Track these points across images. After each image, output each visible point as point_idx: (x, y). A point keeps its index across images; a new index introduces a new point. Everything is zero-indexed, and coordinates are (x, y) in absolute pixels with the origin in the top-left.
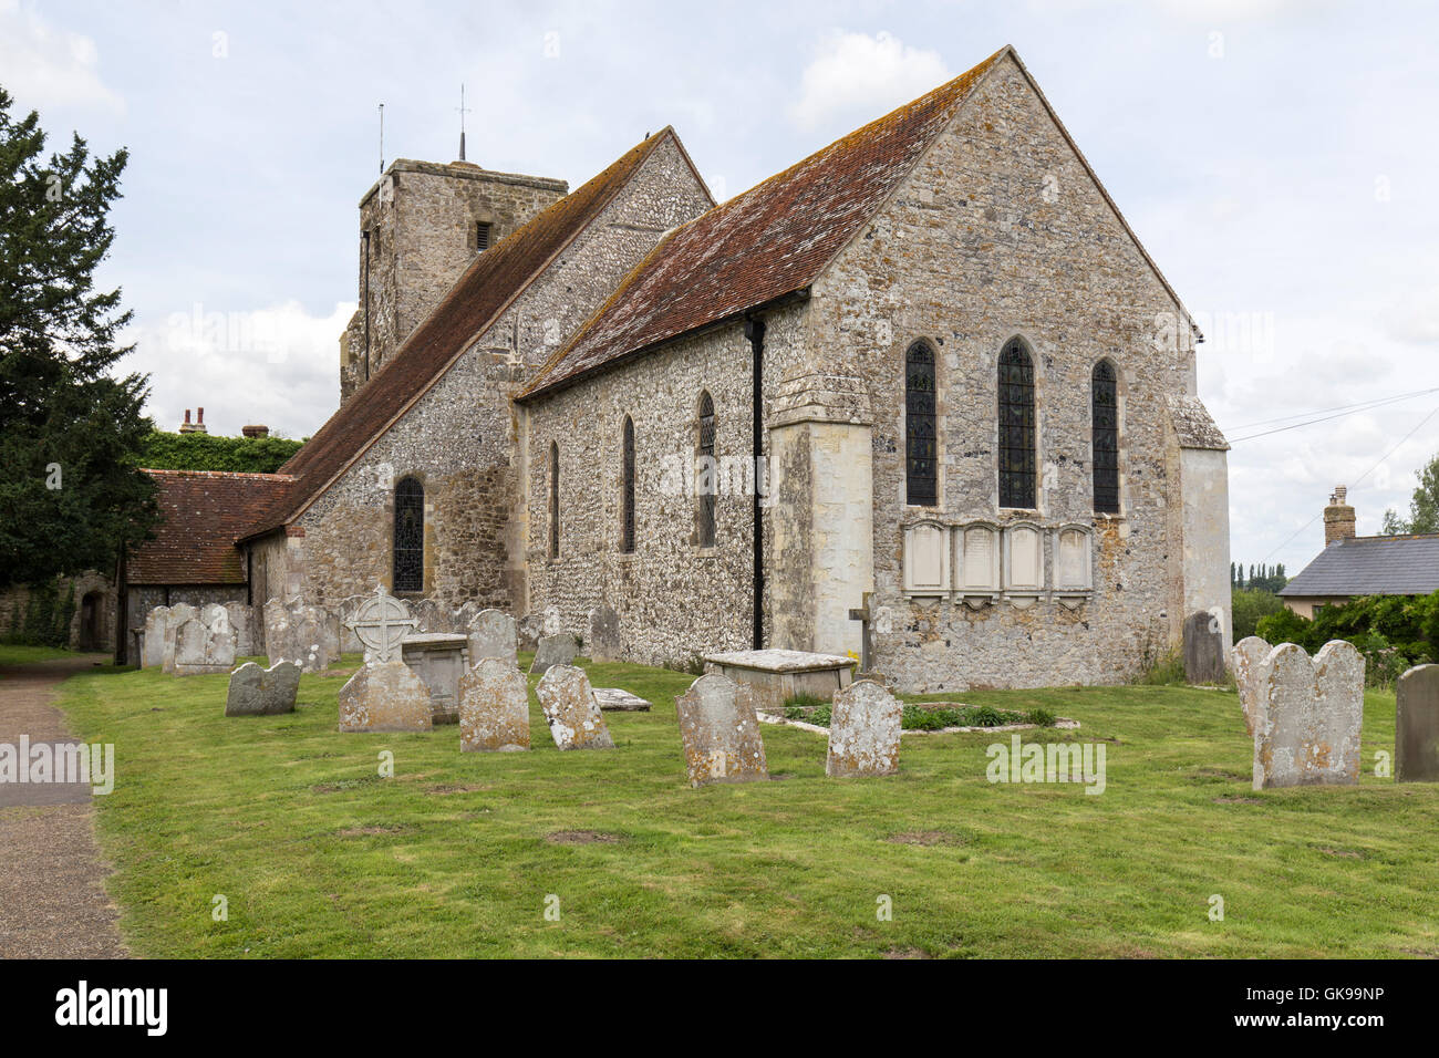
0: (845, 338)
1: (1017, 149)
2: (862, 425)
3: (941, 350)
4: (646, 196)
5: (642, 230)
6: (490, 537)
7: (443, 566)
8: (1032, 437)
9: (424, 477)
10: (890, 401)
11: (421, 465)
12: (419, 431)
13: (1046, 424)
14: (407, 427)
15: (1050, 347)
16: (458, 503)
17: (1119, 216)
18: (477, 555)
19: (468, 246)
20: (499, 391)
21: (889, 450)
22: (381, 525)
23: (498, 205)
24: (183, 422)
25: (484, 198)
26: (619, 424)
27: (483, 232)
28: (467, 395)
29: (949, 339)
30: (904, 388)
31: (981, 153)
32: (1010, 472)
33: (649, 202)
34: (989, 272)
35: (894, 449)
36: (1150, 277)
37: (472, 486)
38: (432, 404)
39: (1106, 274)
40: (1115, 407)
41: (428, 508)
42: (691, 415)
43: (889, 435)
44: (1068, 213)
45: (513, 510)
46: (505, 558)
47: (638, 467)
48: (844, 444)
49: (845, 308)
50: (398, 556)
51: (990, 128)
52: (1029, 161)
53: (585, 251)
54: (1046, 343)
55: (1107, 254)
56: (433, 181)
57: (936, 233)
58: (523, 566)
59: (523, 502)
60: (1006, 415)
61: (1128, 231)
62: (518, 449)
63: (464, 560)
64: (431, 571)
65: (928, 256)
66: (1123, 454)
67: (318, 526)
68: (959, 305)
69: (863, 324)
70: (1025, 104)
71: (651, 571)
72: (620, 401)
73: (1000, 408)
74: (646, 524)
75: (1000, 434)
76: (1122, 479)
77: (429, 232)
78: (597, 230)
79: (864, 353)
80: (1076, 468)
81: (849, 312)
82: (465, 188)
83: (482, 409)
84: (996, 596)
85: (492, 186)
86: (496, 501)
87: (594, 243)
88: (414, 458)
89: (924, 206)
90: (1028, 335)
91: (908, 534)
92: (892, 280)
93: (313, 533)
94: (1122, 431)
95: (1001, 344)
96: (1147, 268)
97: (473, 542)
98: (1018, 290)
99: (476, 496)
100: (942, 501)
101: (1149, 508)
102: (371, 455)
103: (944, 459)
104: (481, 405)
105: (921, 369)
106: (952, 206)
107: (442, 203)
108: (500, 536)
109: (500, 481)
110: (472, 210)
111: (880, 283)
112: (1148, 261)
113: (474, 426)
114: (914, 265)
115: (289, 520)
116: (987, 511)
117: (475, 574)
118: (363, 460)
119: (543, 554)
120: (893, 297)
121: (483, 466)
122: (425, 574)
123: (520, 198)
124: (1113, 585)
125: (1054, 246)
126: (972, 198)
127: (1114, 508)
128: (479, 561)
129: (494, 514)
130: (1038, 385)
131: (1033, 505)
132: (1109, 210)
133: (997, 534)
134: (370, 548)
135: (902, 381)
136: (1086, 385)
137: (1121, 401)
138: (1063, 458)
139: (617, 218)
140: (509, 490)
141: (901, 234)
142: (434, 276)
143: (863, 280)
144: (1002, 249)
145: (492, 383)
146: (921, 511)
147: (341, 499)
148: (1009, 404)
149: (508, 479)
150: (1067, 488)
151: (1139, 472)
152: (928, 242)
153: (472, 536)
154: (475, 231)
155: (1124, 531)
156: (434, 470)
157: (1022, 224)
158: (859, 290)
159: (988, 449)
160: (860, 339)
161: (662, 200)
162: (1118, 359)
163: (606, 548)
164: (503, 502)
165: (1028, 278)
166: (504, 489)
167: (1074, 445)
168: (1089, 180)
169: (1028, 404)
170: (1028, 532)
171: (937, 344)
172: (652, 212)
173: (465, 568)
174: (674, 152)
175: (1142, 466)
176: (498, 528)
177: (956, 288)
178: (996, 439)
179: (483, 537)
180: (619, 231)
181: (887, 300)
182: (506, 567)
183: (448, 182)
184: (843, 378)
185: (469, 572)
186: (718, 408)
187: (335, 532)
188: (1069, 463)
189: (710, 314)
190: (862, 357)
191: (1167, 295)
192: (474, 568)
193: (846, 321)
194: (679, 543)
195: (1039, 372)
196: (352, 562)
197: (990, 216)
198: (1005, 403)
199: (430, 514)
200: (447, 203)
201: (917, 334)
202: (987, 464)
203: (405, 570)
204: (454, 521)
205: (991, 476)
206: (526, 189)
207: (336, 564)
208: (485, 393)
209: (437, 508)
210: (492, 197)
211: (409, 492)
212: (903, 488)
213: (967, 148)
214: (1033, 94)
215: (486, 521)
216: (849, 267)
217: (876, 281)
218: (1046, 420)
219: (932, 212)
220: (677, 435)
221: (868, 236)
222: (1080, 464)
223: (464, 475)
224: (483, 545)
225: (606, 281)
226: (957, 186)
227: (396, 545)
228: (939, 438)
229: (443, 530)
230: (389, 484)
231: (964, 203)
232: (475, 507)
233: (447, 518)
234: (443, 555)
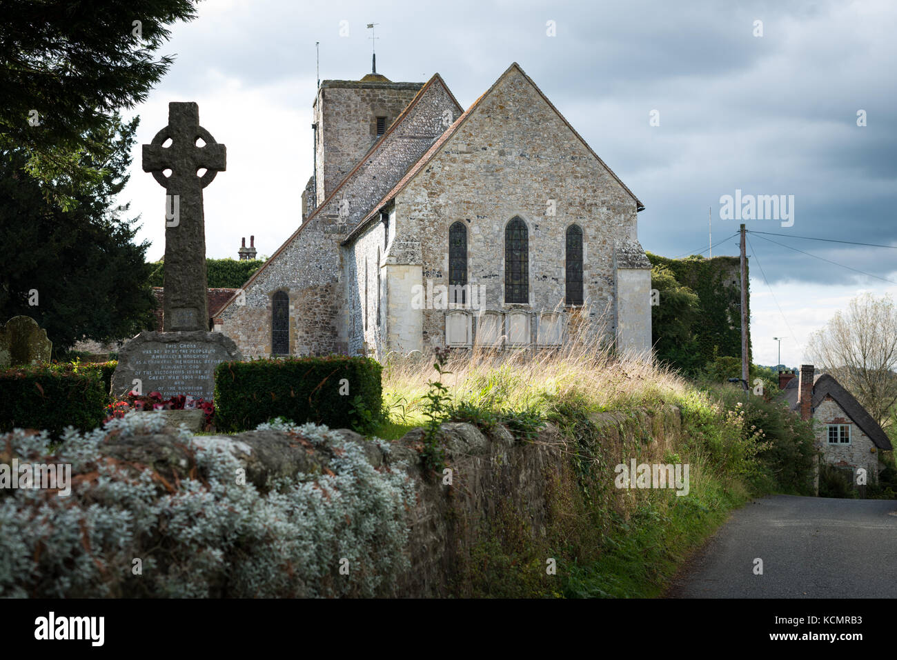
0: (413, 223)
1: (519, 117)
2: (416, 265)
3: (469, 225)
4: (423, 118)
5: (420, 138)
6: (327, 323)
7: (300, 340)
8: (526, 266)
9: (289, 290)
10: (439, 252)
11: (287, 283)
12: (286, 264)
13: (535, 260)
14: (279, 262)
15: (537, 219)
16: (308, 304)
17: (586, 145)
18: (320, 334)
19: (371, 133)
20: (332, 240)
21: (438, 276)
22: (265, 317)
23: (390, 104)
24: (241, 246)
25: (381, 100)
26: (365, 261)
27: (380, 124)
28: (313, 242)
29: (474, 219)
30: (447, 245)
31: (497, 121)
32: (512, 285)
33: (424, 121)
34: (500, 183)
35: (441, 276)
36: (608, 177)
37: (316, 294)
38: (293, 249)
39: (576, 177)
40: (582, 248)
41: (291, 307)
42: (376, 258)
43: (437, 269)
44: (553, 147)
45: (340, 308)
46: (337, 335)
47: (368, 283)
48: (406, 275)
49: (413, 208)
50: (274, 335)
51: (502, 107)
52: (527, 122)
53: (384, 154)
54: (535, 217)
55: (578, 166)
56: (347, 92)
57: (467, 166)
58: (346, 339)
59: (347, 303)
60: (510, 256)
61: (592, 152)
62: (344, 273)
63: (312, 337)
64: (294, 342)
65: (462, 179)
66: (586, 273)
67: (230, 318)
68: (481, 201)
69: (423, 215)
70: (525, 92)
72: (365, 247)
73: (506, 252)
74: (369, 315)
75: (506, 266)
76: (585, 286)
77: (346, 126)
78: (392, 140)
79: (423, 229)
80: (554, 282)
81: (415, 210)
82: (368, 95)
83: (321, 251)
85: (386, 92)
86: (330, 303)
87: (389, 149)
88: (283, 280)
89: (461, 153)
90: (523, 215)
91: (448, 317)
92: (442, 191)
93: (228, 322)
94: (585, 261)
95: (506, 220)
96: (605, 171)
97: (317, 326)
98: (518, 191)
99: (319, 300)
101: (602, 301)
102: (259, 279)
103: (471, 280)
104: (321, 248)
105: (459, 235)
106: (478, 151)
107: (353, 106)
108: (333, 322)
109: (333, 290)
110: (373, 109)
111: (434, 194)
112: (605, 167)
113: (317, 260)
114: (455, 183)
115: (215, 315)
116: (496, 305)
117: (319, 344)
118: (254, 282)
119: (352, 332)
120: (441, 200)
121: (322, 283)
122: (290, 344)
123: (405, 98)
124: (577, 341)
125: (542, 166)
126: (490, 145)
127: (580, 301)
128: (321, 337)
129: (330, 310)
130: (530, 239)
131: (527, 301)
132: (579, 142)
133: (500, 317)
134: (259, 330)
135: (446, 243)
136: (561, 238)
137: (585, 245)
138: (545, 277)
139: (404, 132)
140: (338, 296)
142: (348, 155)
143: (425, 193)
144: (508, 170)
145: (327, 235)
148: (512, 250)
149: (337, 289)
150: (547, 292)
151: (596, 282)
152: (463, 171)
153: (316, 322)
154: (375, 123)
155: (585, 313)
156: (294, 285)
157: (522, 155)
158: (423, 197)
159: (497, 274)
160: (422, 223)
161: (433, 119)
162: (581, 223)
163: (363, 328)
164: (335, 303)
165: (525, 184)
166: (335, 296)
167: (552, 269)
168: (567, 128)
169: (525, 249)
170: (521, 316)
171: (467, 222)
172: (426, 127)
173: (313, 341)
174: (440, 88)
175: (598, 279)
176: (332, 318)
177: (480, 192)
178: (503, 268)
179: (323, 323)
180: (405, 140)
181: (437, 202)
182: (337, 340)
183: (356, 92)
184: (409, 243)
185: (315, 343)
186: (381, 255)
187: (240, 322)
188: (549, 279)
190: (422, 232)
191: (619, 185)
192: (318, 341)
193: (413, 214)
194: (375, 324)
195: (531, 232)
196: (249, 337)
197: (502, 153)
198: (509, 250)
199: (292, 311)
200: (356, 106)
201: (455, 218)
202: (496, 281)
203: (278, 342)
204: (306, 314)
205: (499, 287)
206: (410, 92)
207: (240, 339)
208: (324, 241)
209: (296, 307)
210: (386, 100)
211: (280, 299)
213: (488, 120)
214: (530, 86)
215: (325, 314)
216: (416, 188)
217: (431, 193)
218: (534, 257)
219: (465, 155)
220: (375, 268)
221: (428, 171)
222: (557, 280)
223: (311, 288)
224: (323, 328)
225: (397, 171)
226: (481, 140)
227: (273, 328)
228: (468, 269)
229: (300, 319)
230: (268, 295)
231: (485, 149)
232: (318, 306)
233: (302, 313)
234: (300, 333)
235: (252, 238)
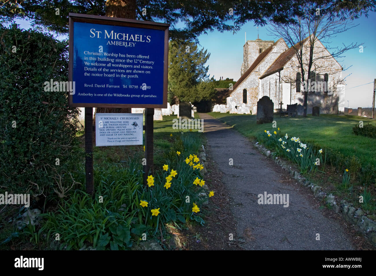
2: (289, 83)
5: (277, 53)
9: (247, 89)
11: (247, 87)
14: (245, 82)
16: (251, 92)
19: (258, 52)
20: (257, 77)
21: (293, 86)
22: (241, 95)
26: (269, 82)
27: (260, 50)
28: (253, 78)
31: (308, 48)
33: (279, 49)
38: (248, 79)
39: (327, 62)
40: (328, 79)
41: (247, 93)
42: (275, 81)
43: (294, 84)
44: (322, 54)
46: (258, 99)
47: (270, 87)
48: (287, 85)
49: (288, 69)
52: (316, 48)
53: (269, 57)
54: (317, 72)
55: (328, 59)
56: (253, 43)
59: (260, 92)
62: (260, 85)
63: (252, 100)
72: (269, 79)
74: (271, 95)
77: (252, 51)
78: (271, 53)
79: (291, 74)
82: (258, 44)
83: (255, 79)
85: (262, 43)
87: (270, 55)
89: (300, 56)
90: (314, 71)
91: (296, 96)
92: (295, 65)
93: (233, 96)
98: (313, 65)
99: (254, 91)
100: (301, 92)
102: (240, 86)
103: (301, 87)
106: (304, 55)
108: (257, 96)
109: (257, 89)
110: (259, 47)
113: (254, 82)
114: (298, 63)
115: (230, 95)
121: (255, 87)
122: (247, 101)
123: (267, 44)
126: (307, 54)
128: (254, 100)
130: (316, 77)
134: (240, 98)
136: (323, 77)
142: (253, 57)
146: (298, 93)
147: (236, 92)
153: (253, 96)
157: (314, 56)
160: (290, 72)
161: (281, 48)
162: (328, 73)
164: (257, 92)
169: (314, 79)
171: (301, 73)
179: (255, 96)
180: (274, 53)
181: (294, 68)
183: (255, 43)
184: (287, 77)
186: (277, 81)
187: (236, 96)
189: (276, 69)
194: (274, 97)
195: (316, 75)
196: (238, 100)
197: (309, 56)
200: (255, 46)
201: (298, 72)
203: (245, 100)
204: (251, 94)
207: (236, 100)
208: (255, 77)
209: (249, 93)
210: (262, 45)
211: (245, 91)
212: (296, 90)
215: (255, 94)
216: (289, 64)
217: (292, 65)
220: (273, 84)
223: (252, 88)
224: (255, 98)
225: (272, 61)
227: (243, 98)
229: (249, 96)
230: (242, 90)
234: (250, 99)
235: (222, 77)
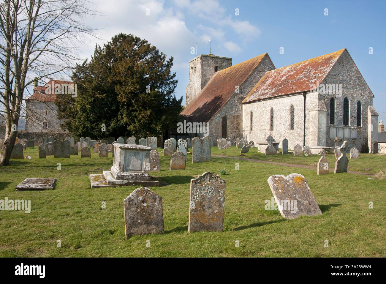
0: (322, 97)
1: (347, 65)
2: (325, 111)
3: (335, 99)
5: (262, 72)
6: (237, 127)
7: (230, 132)
8: (348, 113)
9: (227, 116)
10: (328, 107)
11: (226, 114)
12: (226, 108)
13: (350, 111)
14: (224, 107)
16: (232, 121)
17: (362, 76)
18: (235, 131)
19: (214, 71)
22: (220, 125)
23: (219, 63)
26: (269, 108)
28: (234, 102)
30: (330, 105)
31: (341, 66)
32: (345, 119)
33: (263, 67)
34: (342, 86)
35: (329, 115)
36: (367, 86)
37: (235, 118)
38: (228, 104)
39: (359, 86)
40: (361, 108)
41: (228, 122)
42: (288, 108)
43: (328, 113)
45: (241, 123)
46: (240, 131)
47: (274, 116)
48: (324, 115)
50: (223, 130)
51: (343, 62)
52: (348, 67)
53: (253, 76)
54: (351, 98)
56: (208, 58)
58: (243, 133)
59: (243, 121)
60: (344, 110)
62: (242, 112)
63: (233, 131)
66: (362, 116)
67: (210, 125)
69: (324, 95)
70: (348, 58)
71: (278, 134)
72: (270, 105)
73: (344, 108)
74: (276, 126)
77: (208, 68)
78: (255, 72)
79: (324, 99)
82: (214, 60)
84: (343, 139)
85: (219, 59)
86: (238, 121)
87: (254, 74)
89: (333, 75)
90: (348, 96)
91: (330, 129)
94: (362, 112)
95: (344, 98)
98: (347, 89)
99: (235, 120)
100: (335, 123)
101: (365, 125)
102: (219, 112)
103: (335, 117)
104: (236, 104)
105: (332, 102)
106: (337, 75)
107: (210, 62)
108: (239, 127)
109: (239, 117)
110: (215, 64)
113: (235, 107)
116: (341, 125)
118: (217, 113)
119: (248, 130)
121: (236, 115)
122: (227, 134)
123: (223, 62)
124: (360, 137)
127: (360, 125)
129: (238, 123)
130: (349, 105)
131: (348, 124)
132: (360, 75)
133: (343, 129)
134: (219, 129)
136: (356, 105)
139: (258, 70)
141: (330, 80)
142: (208, 77)
144: (344, 82)
145: (238, 100)
146: (332, 125)
147: (214, 120)
150: (353, 122)
151: (364, 119)
152: (333, 81)
153: (234, 127)
154: (215, 68)
155: (361, 129)
156: (229, 115)
157: (347, 78)
160: (324, 97)
161: (266, 66)
162: (361, 100)
163: (266, 130)
166: (240, 119)
167: (354, 115)
168: (358, 70)
169: (348, 108)
170: (347, 129)
173: (233, 133)
174: (268, 58)
178: (343, 114)
180: (259, 72)
182: (240, 133)
183: (211, 58)
184: (322, 104)
186: (295, 107)
188: (354, 118)
189: (293, 91)
191: (369, 89)
192: (235, 133)
194: (285, 129)
195: (349, 102)
196: (216, 131)
197: (343, 77)
199: (228, 123)
201: (332, 96)
202: (342, 118)
203: (224, 133)
205: (342, 120)
206: (225, 60)
207: (213, 132)
209: (229, 122)
210: (218, 61)
211: (225, 119)
212: (330, 122)
213: (339, 65)
214: (349, 56)
220: (285, 111)
221: (325, 80)
223: (233, 116)
224: (236, 129)
225: (256, 81)
226: (338, 72)
227: (222, 128)
228: (335, 113)
229: (230, 126)
230: (221, 118)
231: (339, 75)
232: (235, 122)
233: (231, 124)
234: (230, 130)
